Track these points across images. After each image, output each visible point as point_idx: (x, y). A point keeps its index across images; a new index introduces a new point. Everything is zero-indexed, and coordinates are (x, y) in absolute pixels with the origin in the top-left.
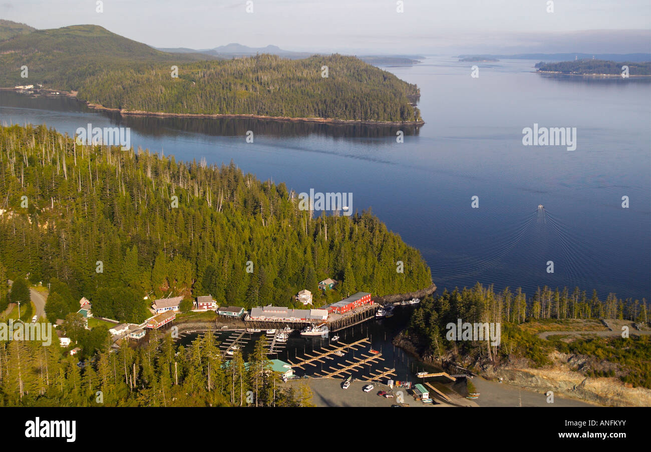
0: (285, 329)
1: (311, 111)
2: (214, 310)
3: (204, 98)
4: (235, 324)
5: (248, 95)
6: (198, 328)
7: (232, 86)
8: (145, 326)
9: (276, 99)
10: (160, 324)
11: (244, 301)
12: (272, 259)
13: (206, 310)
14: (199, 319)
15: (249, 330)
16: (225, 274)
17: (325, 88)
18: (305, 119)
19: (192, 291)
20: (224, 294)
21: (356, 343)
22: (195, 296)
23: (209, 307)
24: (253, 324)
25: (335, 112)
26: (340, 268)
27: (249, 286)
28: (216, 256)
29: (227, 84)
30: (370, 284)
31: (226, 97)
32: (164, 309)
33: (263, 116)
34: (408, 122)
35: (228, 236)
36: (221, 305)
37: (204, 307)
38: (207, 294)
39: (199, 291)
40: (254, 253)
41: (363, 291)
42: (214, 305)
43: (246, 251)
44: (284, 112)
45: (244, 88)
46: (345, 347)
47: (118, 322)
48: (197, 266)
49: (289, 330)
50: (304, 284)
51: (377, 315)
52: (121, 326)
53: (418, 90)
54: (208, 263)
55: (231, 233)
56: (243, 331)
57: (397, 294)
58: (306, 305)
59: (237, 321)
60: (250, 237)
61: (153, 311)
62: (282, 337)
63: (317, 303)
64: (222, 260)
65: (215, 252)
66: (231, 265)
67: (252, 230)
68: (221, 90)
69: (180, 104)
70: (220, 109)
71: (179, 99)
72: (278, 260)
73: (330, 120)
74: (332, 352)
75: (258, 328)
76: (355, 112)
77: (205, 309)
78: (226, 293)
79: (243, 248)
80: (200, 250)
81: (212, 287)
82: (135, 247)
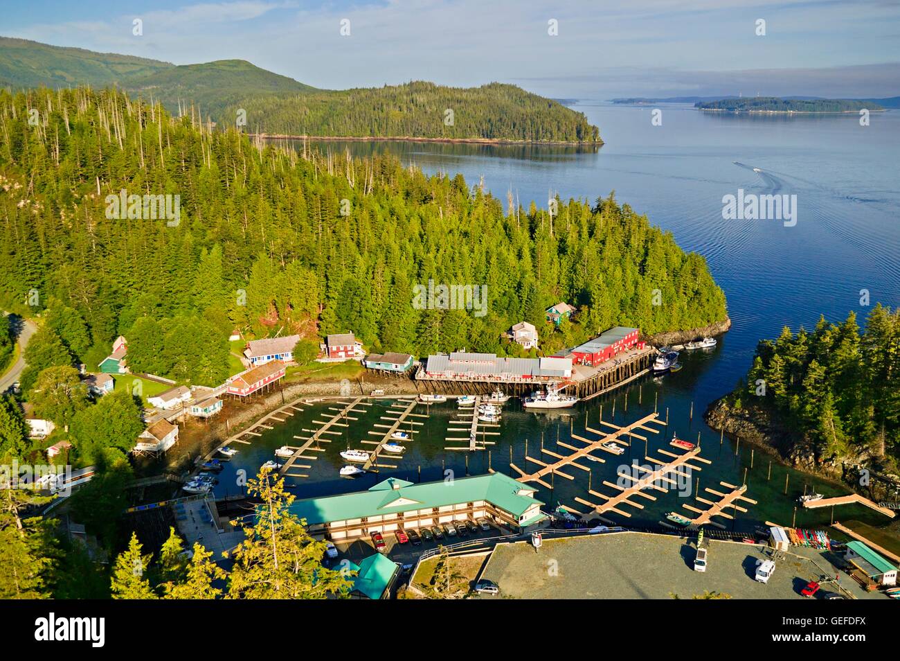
0: (493, 395)
1: (474, 131)
2: (358, 359)
3: (353, 119)
4: (396, 385)
5: (402, 115)
6: (328, 394)
7: (385, 106)
8: (224, 391)
9: (433, 119)
10: (253, 386)
11: (414, 342)
12: (462, 267)
13: (343, 359)
14: (330, 376)
15: (425, 398)
16: (377, 294)
17: (487, 109)
18: (468, 140)
19: (318, 326)
20: (377, 331)
21: (638, 424)
22: (324, 335)
23: (349, 353)
24: (431, 387)
25: (502, 132)
26: (581, 284)
27: (421, 316)
28: (362, 262)
29: (378, 104)
30: (631, 314)
31: (377, 118)
32: (266, 357)
33: (420, 138)
34: (586, 142)
35: (383, 229)
36: (371, 351)
37: (340, 354)
38: (346, 329)
39: (330, 326)
40: (431, 255)
41: (621, 326)
42: (359, 351)
43: (414, 254)
44: (444, 134)
45: (398, 109)
46: (619, 433)
47: (174, 382)
48: (327, 279)
49: (501, 398)
50: (521, 312)
51: (656, 368)
52: (175, 391)
53: (586, 118)
54: (346, 275)
55: (387, 224)
56: (413, 399)
57: (675, 331)
58: (529, 351)
59: (401, 379)
60: (420, 232)
61: (246, 362)
62: (490, 411)
63: (545, 346)
64: (372, 270)
65: (358, 256)
66: (389, 279)
67: (423, 222)
68: (372, 111)
69: (326, 127)
70: (371, 131)
71: (325, 121)
72: (473, 270)
73: (496, 140)
74: (596, 445)
75: (440, 393)
76: (524, 131)
77: (342, 357)
78: (380, 329)
79: (410, 248)
80: (333, 252)
81: (353, 317)
82: (216, 249)
